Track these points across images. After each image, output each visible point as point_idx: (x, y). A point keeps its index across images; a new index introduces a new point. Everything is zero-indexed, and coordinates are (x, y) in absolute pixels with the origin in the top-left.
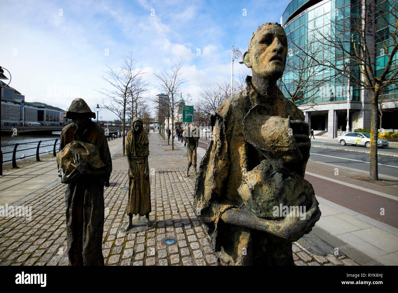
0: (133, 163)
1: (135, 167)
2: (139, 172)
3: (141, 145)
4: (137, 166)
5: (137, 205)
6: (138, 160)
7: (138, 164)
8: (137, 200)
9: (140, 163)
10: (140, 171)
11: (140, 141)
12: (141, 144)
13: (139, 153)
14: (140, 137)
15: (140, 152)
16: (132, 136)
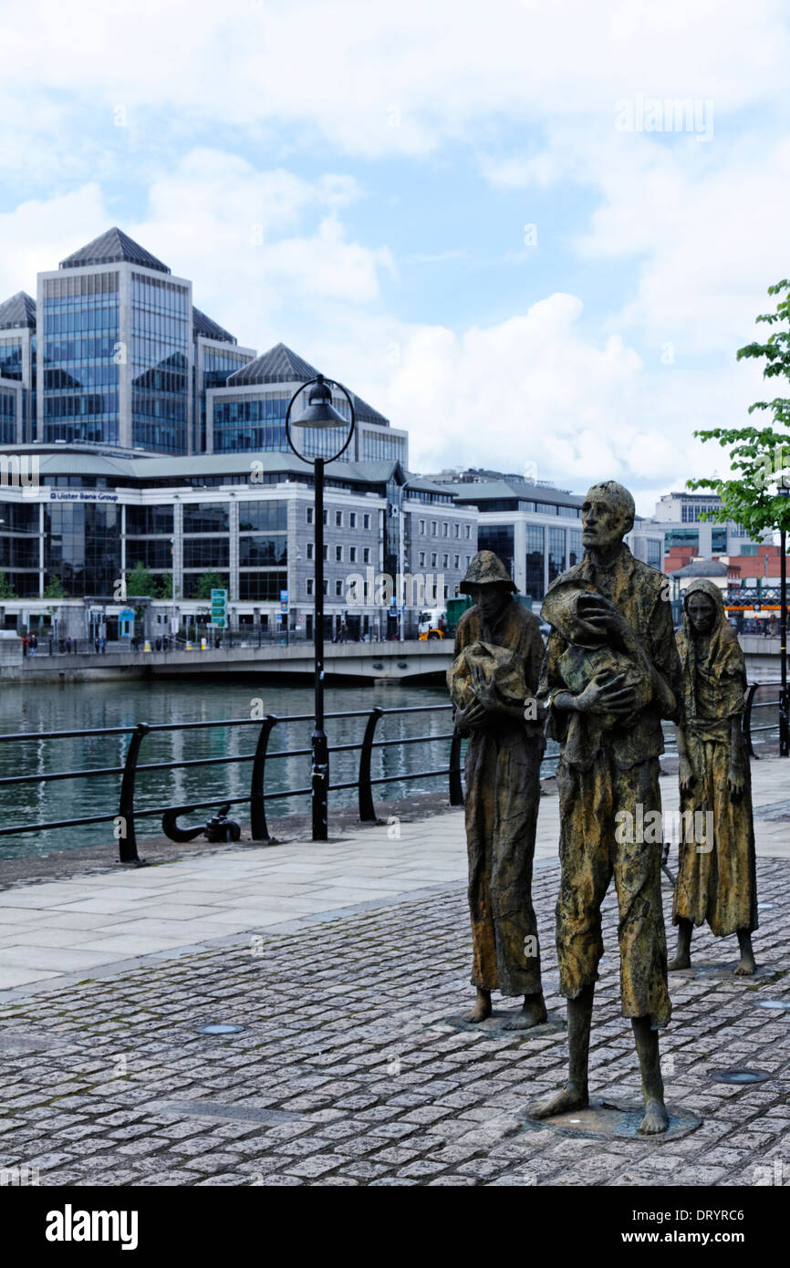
0: (692, 742)
1: (700, 757)
2: (712, 775)
3: (714, 676)
4: (705, 753)
5: (703, 891)
6: (707, 732)
7: (709, 747)
8: (701, 871)
9: (714, 743)
10: (715, 772)
11: (711, 662)
12: (711, 672)
13: (710, 707)
14: (711, 648)
15: (712, 703)
16: (685, 646)
